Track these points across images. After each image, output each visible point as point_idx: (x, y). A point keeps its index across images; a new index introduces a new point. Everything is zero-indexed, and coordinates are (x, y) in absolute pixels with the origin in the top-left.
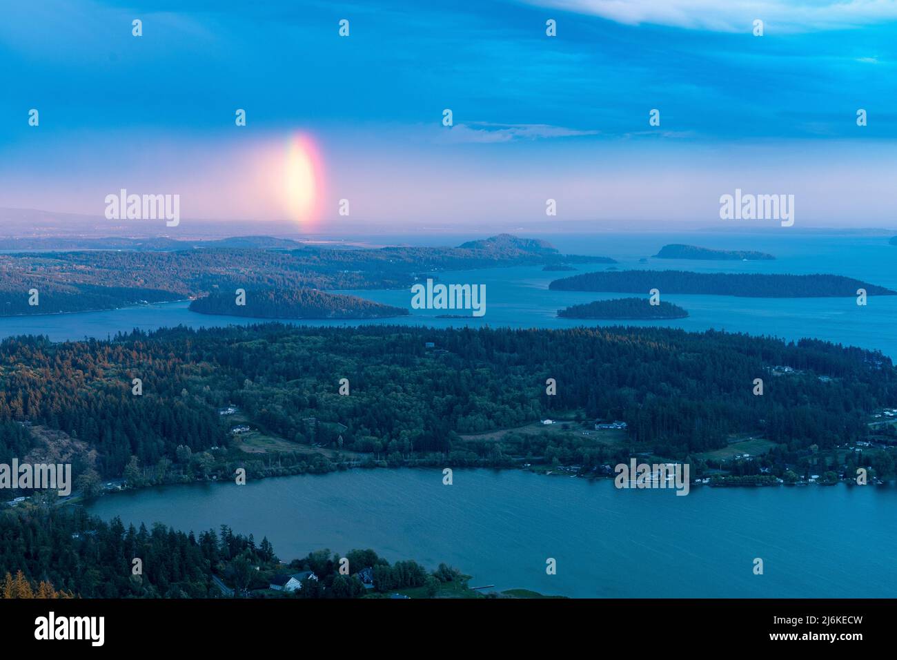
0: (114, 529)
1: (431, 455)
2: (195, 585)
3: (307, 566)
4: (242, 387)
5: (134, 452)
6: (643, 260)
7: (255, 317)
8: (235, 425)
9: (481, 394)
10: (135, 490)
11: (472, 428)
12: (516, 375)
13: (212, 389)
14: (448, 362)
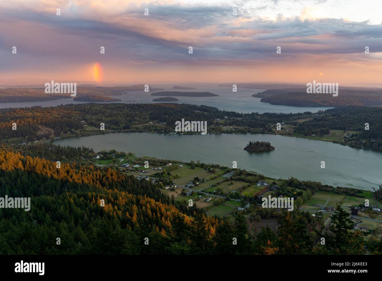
0: (58, 147)
1: (127, 130)
2: (76, 158)
3: (101, 153)
4: (85, 116)
5: (62, 131)
6: (170, 89)
7: (88, 101)
8: (85, 124)
9: (136, 117)
10: (62, 139)
11: (135, 124)
12: (144, 113)
13: (79, 117)
14: (130, 111)
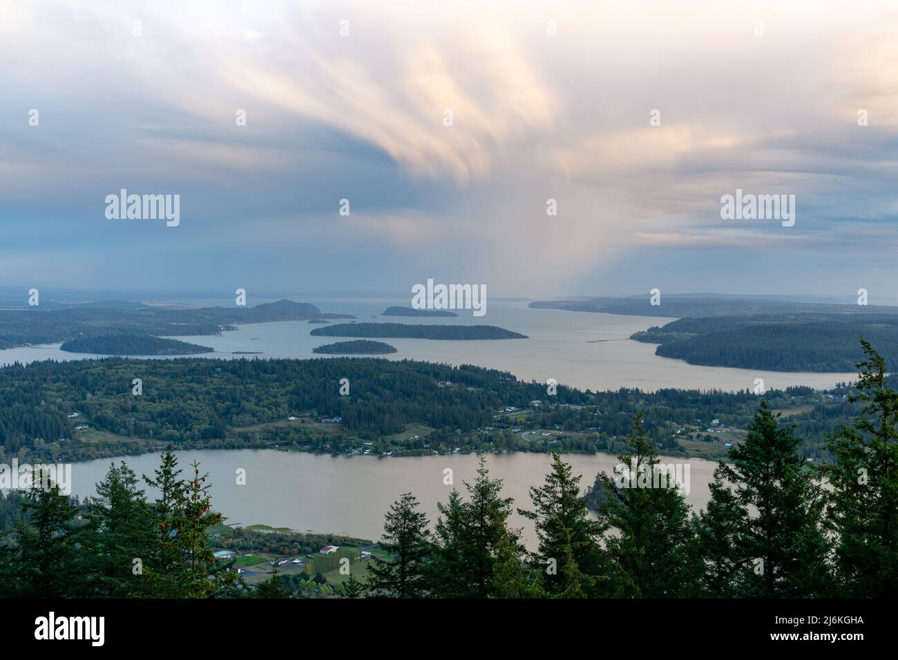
1: (212, 441)
4: (85, 399)
7: (103, 353)
8: (77, 424)
9: (248, 401)
11: (241, 423)
12: (273, 388)
13: (63, 400)
14: (228, 381)
